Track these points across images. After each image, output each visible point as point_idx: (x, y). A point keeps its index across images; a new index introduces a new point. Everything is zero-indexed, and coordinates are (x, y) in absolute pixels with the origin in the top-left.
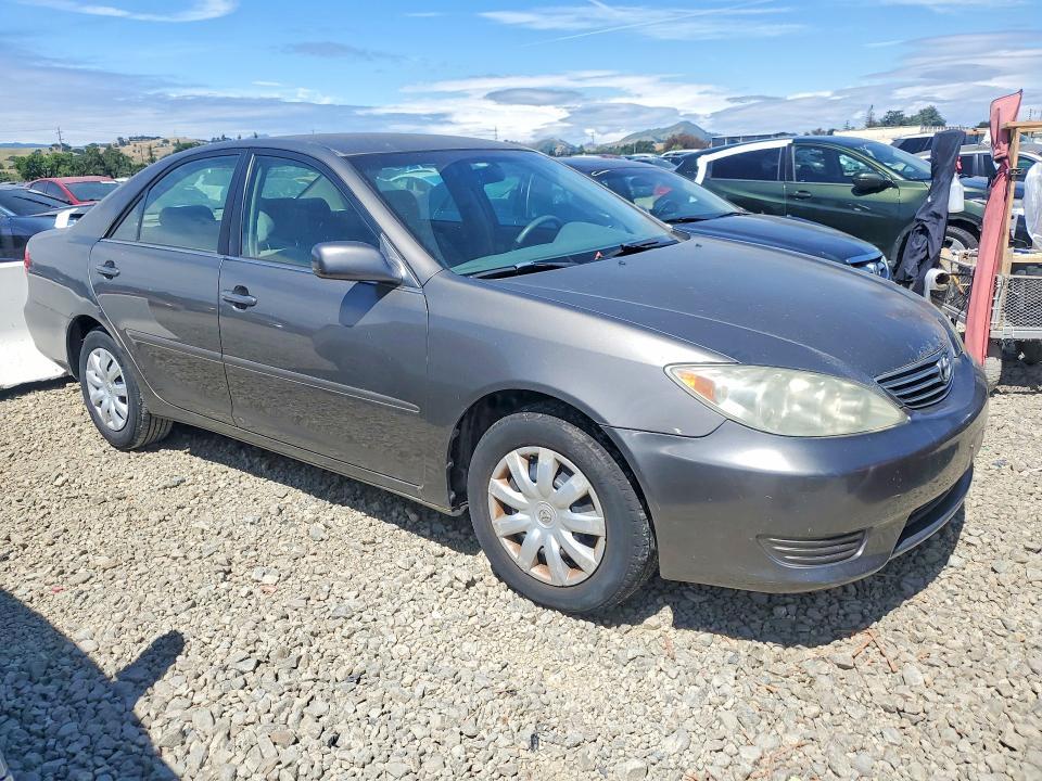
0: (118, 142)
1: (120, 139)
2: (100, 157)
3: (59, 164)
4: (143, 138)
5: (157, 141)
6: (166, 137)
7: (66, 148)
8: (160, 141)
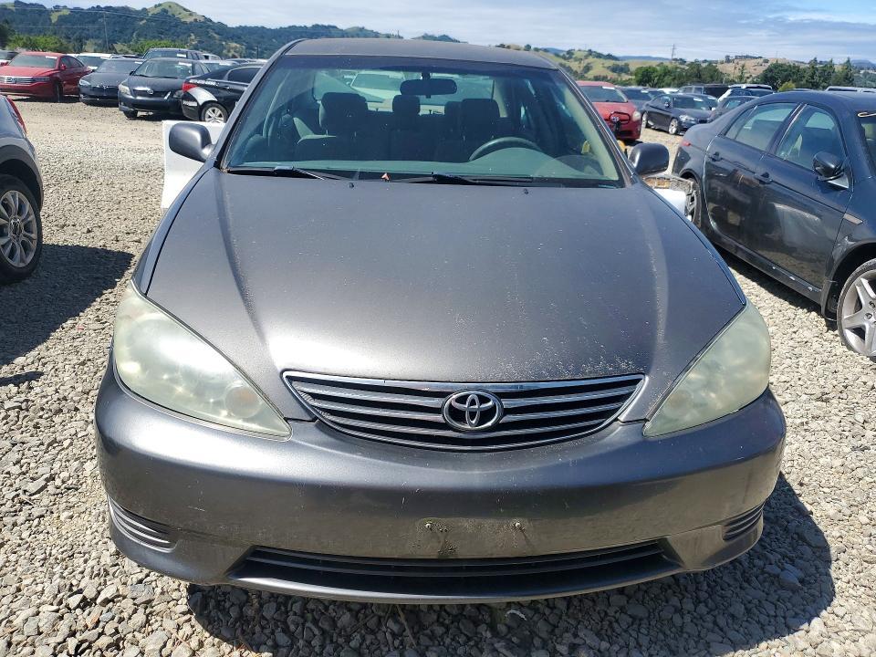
0: (724, 60)
1: (728, 57)
2: (699, 71)
3: (665, 74)
4: (747, 57)
5: (759, 60)
6: (767, 58)
7: (683, 62)
8: (761, 61)
